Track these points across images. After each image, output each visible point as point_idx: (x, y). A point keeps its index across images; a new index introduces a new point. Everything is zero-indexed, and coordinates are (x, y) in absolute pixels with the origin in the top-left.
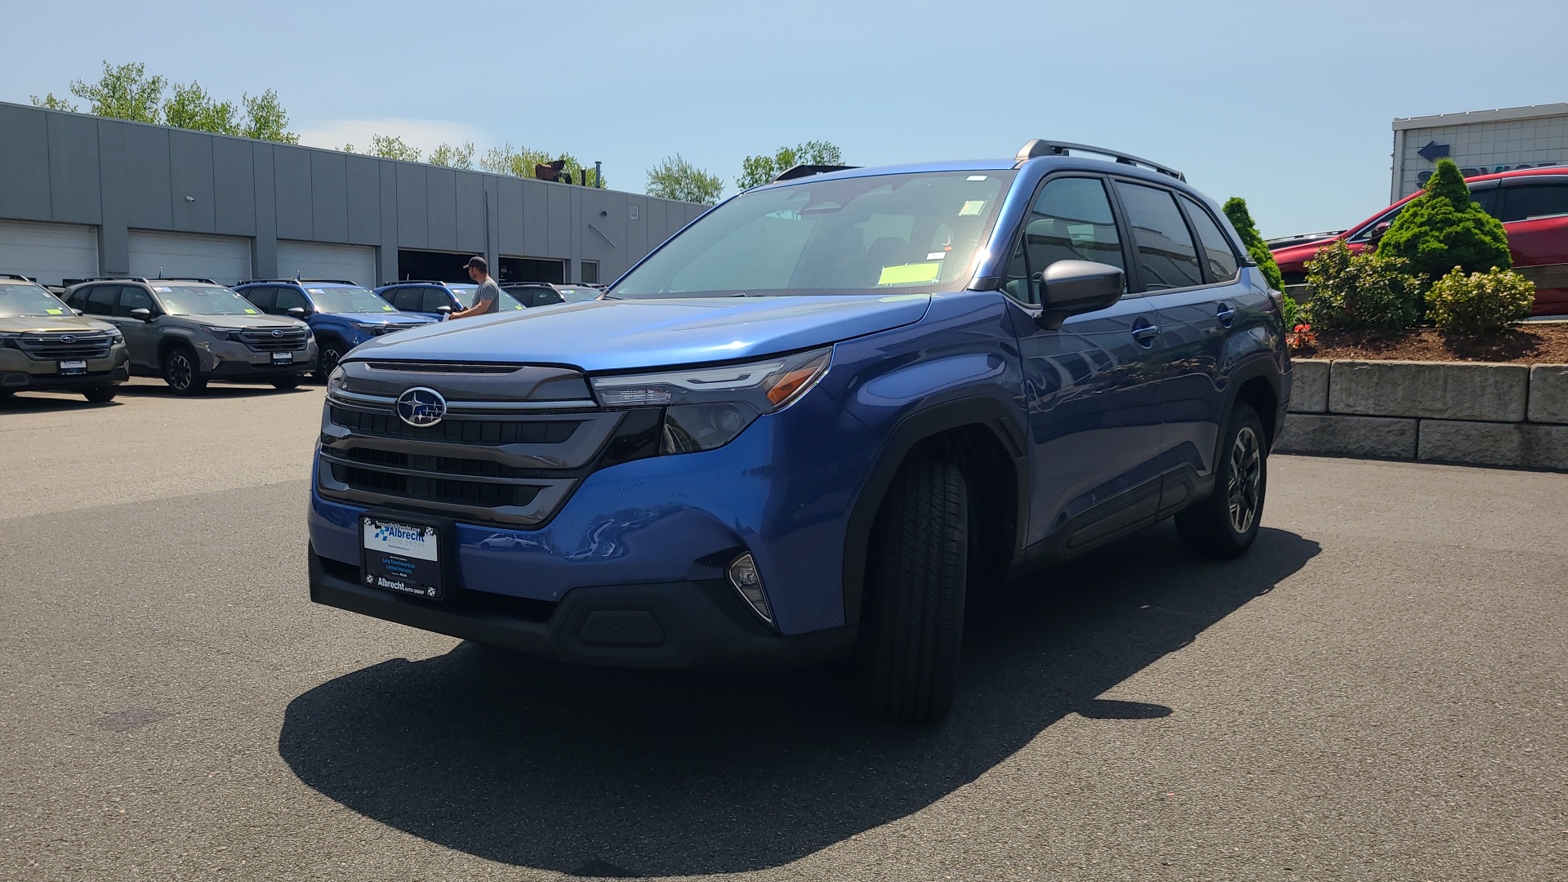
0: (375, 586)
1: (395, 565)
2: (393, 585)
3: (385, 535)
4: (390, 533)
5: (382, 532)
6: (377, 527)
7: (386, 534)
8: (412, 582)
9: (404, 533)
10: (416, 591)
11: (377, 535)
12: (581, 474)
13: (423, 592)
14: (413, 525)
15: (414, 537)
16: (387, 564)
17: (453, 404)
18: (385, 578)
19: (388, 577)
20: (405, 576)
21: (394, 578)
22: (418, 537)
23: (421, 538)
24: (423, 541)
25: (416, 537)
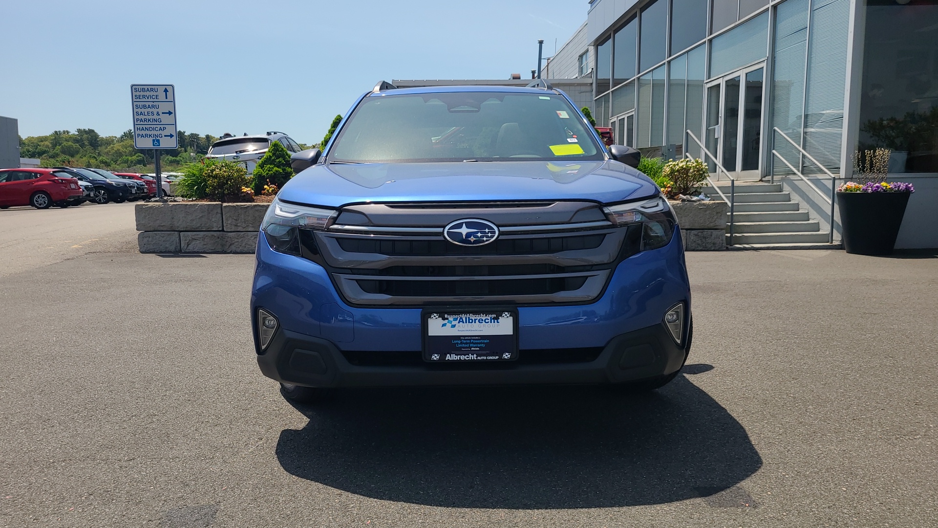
0: (444, 365)
1: (466, 344)
2: (463, 358)
4: (459, 322)
5: (450, 322)
6: (444, 319)
7: (454, 323)
8: (484, 352)
9: (475, 320)
10: (490, 358)
11: (444, 325)
12: (611, 266)
13: (497, 357)
14: (487, 312)
15: (487, 321)
16: (458, 343)
17: (502, 229)
18: (453, 354)
19: (457, 352)
20: (478, 349)
21: (465, 352)
22: (493, 320)
23: (496, 321)
24: (498, 322)
25: (489, 321)
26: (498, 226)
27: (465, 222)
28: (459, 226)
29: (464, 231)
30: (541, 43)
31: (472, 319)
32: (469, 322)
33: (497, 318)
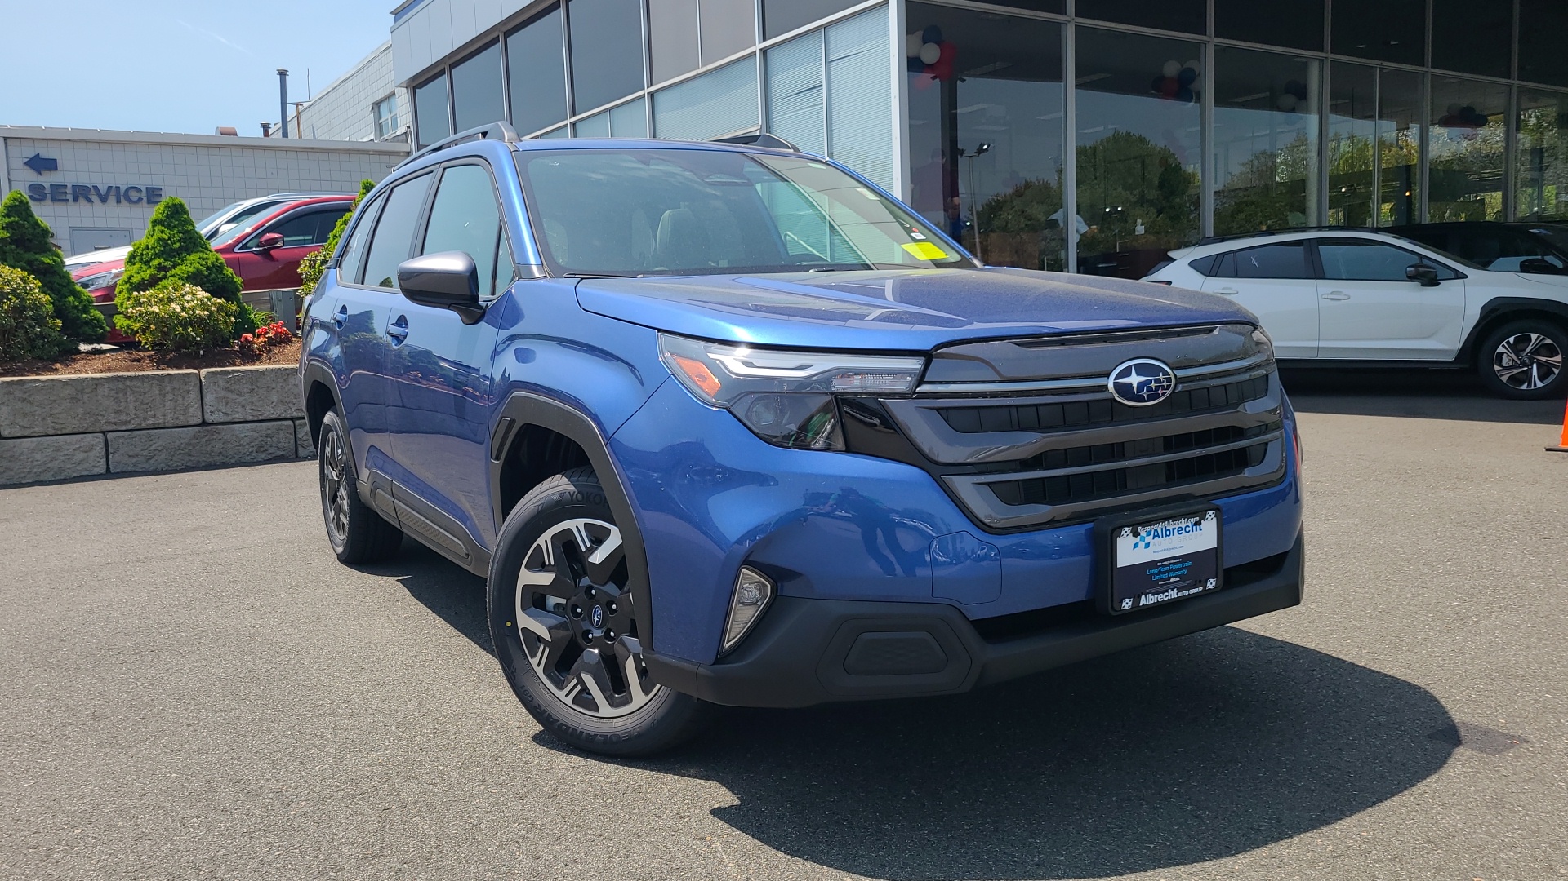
0: (1140, 613)
1: (1164, 573)
2: (1161, 597)
3: (1147, 542)
4: (1154, 536)
5: (1143, 539)
6: (1136, 535)
7: (1149, 539)
8: (1185, 583)
9: (1174, 529)
10: (1193, 591)
11: (1136, 546)
13: (1201, 589)
14: (1188, 515)
15: (1188, 529)
16: (1154, 574)
17: (1181, 373)
18: (1149, 593)
19: (1154, 590)
20: (1178, 579)
21: (1163, 588)
22: (1194, 527)
23: (1198, 527)
24: (1201, 530)
25: (1190, 529)
26: (1172, 369)
27: (1134, 365)
28: (1126, 373)
29: (1134, 379)
30: (283, 74)
31: (1169, 530)
32: (1166, 535)
33: (1198, 524)
